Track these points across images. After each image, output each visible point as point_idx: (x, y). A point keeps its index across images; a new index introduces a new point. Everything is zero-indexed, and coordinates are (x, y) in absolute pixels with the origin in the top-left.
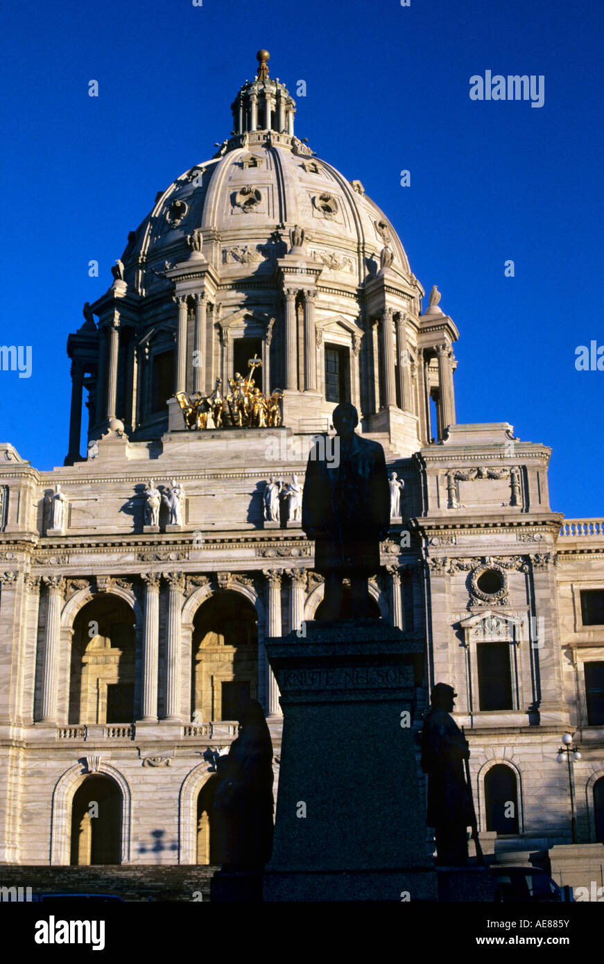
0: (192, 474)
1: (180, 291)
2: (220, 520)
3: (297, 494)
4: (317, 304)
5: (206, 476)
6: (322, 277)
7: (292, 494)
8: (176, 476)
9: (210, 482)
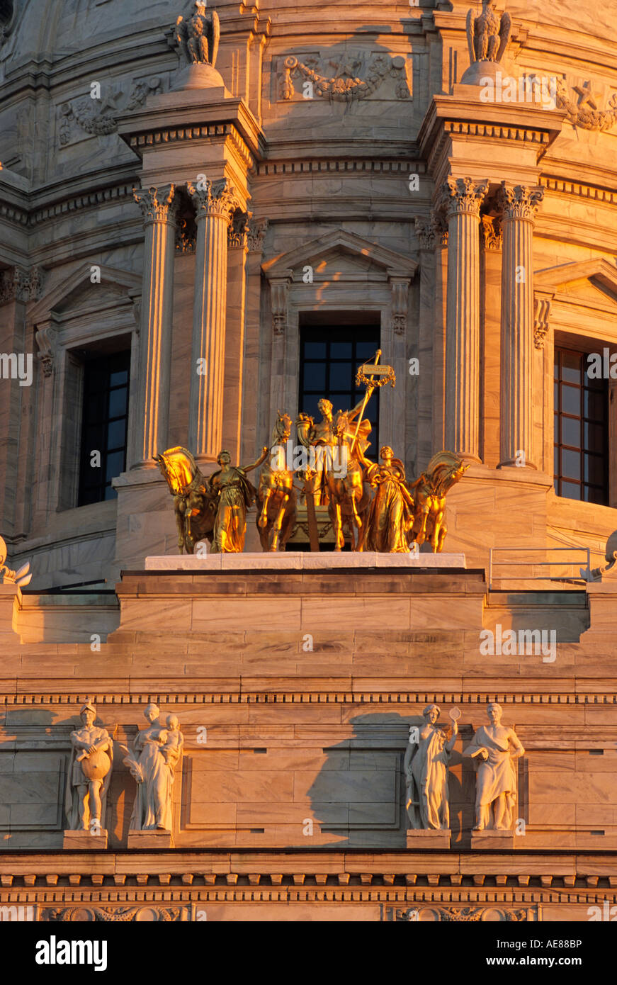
0: (203, 689)
1: (153, 173)
2: (279, 818)
3: (501, 757)
4: (543, 226)
5: (244, 697)
6: (555, 151)
7: (485, 755)
8: (159, 694)
9: (253, 712)
